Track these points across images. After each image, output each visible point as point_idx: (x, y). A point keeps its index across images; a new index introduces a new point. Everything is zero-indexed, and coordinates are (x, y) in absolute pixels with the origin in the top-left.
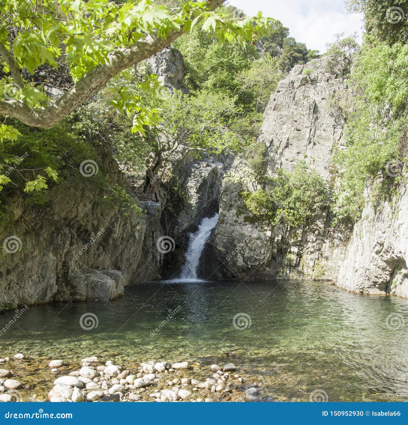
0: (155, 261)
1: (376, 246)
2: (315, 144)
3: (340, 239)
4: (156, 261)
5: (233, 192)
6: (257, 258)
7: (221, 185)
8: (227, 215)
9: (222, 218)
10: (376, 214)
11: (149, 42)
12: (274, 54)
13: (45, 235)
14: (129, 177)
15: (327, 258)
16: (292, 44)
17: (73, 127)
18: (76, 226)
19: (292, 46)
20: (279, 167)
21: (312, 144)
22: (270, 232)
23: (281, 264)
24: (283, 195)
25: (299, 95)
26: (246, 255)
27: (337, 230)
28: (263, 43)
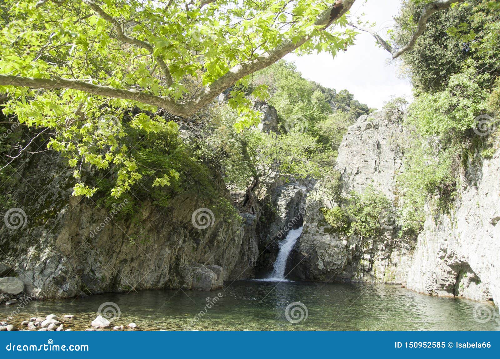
0: (249, 262)
1: (439, 252)
2: (380, 172)
3: (407, 248)
4: (251, 262)
5: (315, 209)
6: (335, 262)
7: (305, 203)
8: (310, 226)
9: (306, 229)
10: (436, 225)
11: (266, 57)
12: (344, 110)
13: (164, 232)
14: (232, 195)
15: (396, 265)
16: (357, 104)
17: (194, 153)
18: (189, 228)
19: (357, 106)
20: (352, 189)
21: (378, 171)
22: (346, 241)
23: (356, 269)
24: (355, 211)
25: (365, 135)
26: (326, 260)
27: (403, 241)
28: (336, 104)
